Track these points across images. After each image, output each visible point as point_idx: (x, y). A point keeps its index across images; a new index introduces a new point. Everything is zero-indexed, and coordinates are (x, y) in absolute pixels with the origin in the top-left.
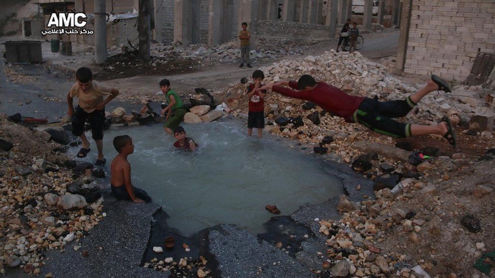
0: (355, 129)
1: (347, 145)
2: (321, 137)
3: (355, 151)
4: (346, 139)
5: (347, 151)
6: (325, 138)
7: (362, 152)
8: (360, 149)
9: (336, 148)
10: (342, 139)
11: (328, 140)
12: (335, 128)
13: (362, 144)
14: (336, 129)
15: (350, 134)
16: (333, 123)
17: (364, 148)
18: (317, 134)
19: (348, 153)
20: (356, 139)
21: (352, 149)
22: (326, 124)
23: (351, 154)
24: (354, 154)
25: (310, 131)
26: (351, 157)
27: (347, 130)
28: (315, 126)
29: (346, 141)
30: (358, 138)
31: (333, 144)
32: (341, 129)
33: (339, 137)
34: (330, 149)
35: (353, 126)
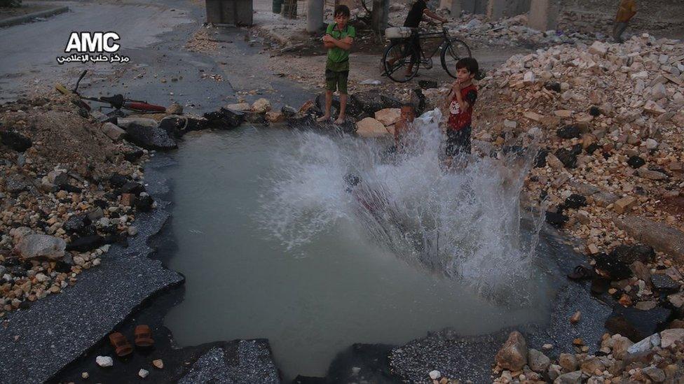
0: (638, 189)
1: (609, 217)
2: (567, 193)
3: (620, 232)
4: (610, 206)
5: (604, 230)
6: (572, 196)
7: (632, 239)
8: (629, 232)
9: (583, 220)
10: (602, 205)
11: (577, 201)
12: (601, 180)
13: (637, 223)
14: (601, 183)
15: (621, 197)
16: (600, 171)
17: (638, 232)
18: (562, 187)
19: (604, 235)
20: (628, 210)
21: (616, 228)
22: (588, 170)
23: (608, 238)
24: (616, 238)
25: (552, 179)
26: (607, 244)
27: (622, 188)
28: (564, 172)
29: (610, 210)
30: (634, 208)
31: (583, 212)
32: (610, 184)
33: (599, 199)
34: (572, 220)
35: (637, 182)
